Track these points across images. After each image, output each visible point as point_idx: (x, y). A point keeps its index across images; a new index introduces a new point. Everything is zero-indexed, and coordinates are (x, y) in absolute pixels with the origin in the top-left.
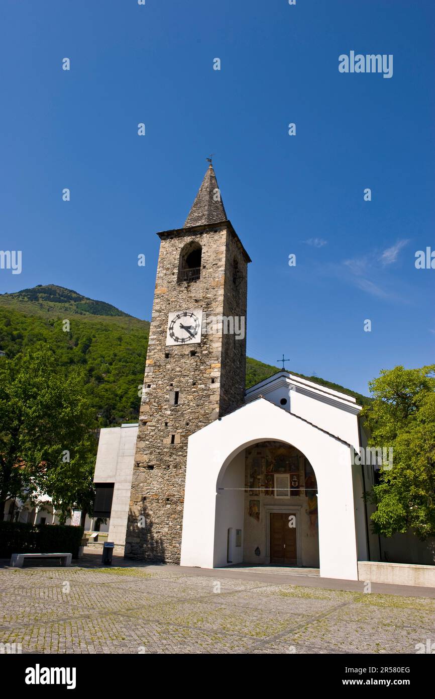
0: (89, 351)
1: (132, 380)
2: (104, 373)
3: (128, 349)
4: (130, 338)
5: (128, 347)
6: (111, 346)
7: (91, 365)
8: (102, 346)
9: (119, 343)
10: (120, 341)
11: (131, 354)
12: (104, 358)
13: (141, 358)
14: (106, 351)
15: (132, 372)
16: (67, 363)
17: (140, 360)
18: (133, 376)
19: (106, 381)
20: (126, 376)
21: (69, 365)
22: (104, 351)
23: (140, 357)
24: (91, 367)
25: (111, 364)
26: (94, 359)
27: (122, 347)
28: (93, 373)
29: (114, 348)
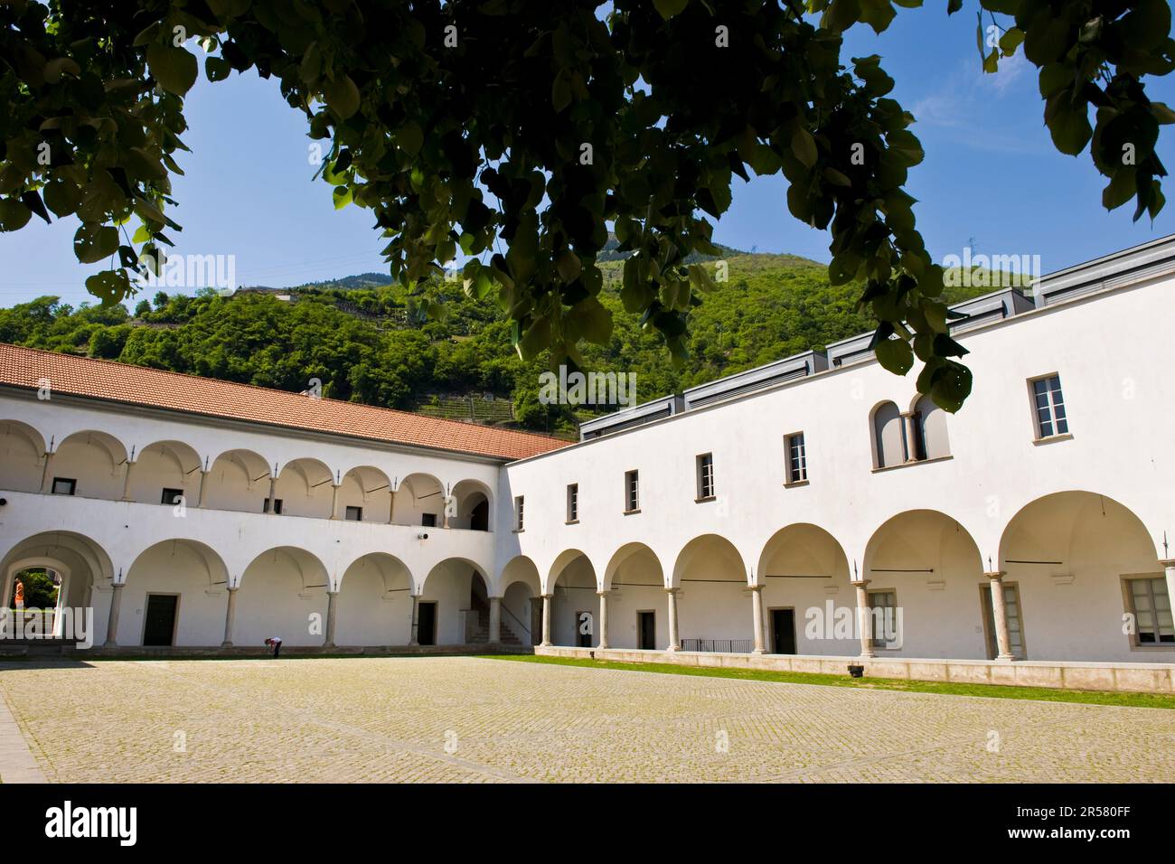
0: (691, 318)
1: (783, 351)
2: (726, 349)
3: (763, 300)
4: (762, 282)
5: (763, 297)
6: (730, 301)
7: (699, 338)
8: (711, 303)
9: (743, 293)
10: (745, 289)
11: (771, 307)
12: (719, 323)
13: (790, 311)
14: (721, 312)
15: (780, 337)
16: (655, 343)
17: (791, 314)
18: (783, 343)
19: (733, 362)
20: (770, 346)
21: (658, 346)
22: (719, 310)
23: (788, 309)
24: (700, 341)
25: (735, 331)
26: (702, 329)
27: (751, 298)
28: (705, 352)
29: (735, 302)
